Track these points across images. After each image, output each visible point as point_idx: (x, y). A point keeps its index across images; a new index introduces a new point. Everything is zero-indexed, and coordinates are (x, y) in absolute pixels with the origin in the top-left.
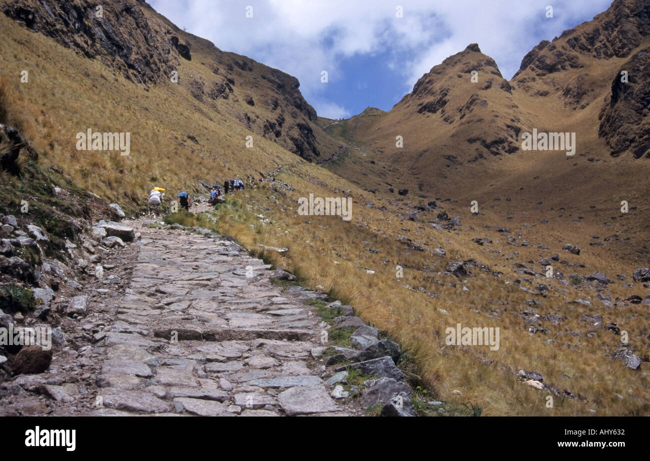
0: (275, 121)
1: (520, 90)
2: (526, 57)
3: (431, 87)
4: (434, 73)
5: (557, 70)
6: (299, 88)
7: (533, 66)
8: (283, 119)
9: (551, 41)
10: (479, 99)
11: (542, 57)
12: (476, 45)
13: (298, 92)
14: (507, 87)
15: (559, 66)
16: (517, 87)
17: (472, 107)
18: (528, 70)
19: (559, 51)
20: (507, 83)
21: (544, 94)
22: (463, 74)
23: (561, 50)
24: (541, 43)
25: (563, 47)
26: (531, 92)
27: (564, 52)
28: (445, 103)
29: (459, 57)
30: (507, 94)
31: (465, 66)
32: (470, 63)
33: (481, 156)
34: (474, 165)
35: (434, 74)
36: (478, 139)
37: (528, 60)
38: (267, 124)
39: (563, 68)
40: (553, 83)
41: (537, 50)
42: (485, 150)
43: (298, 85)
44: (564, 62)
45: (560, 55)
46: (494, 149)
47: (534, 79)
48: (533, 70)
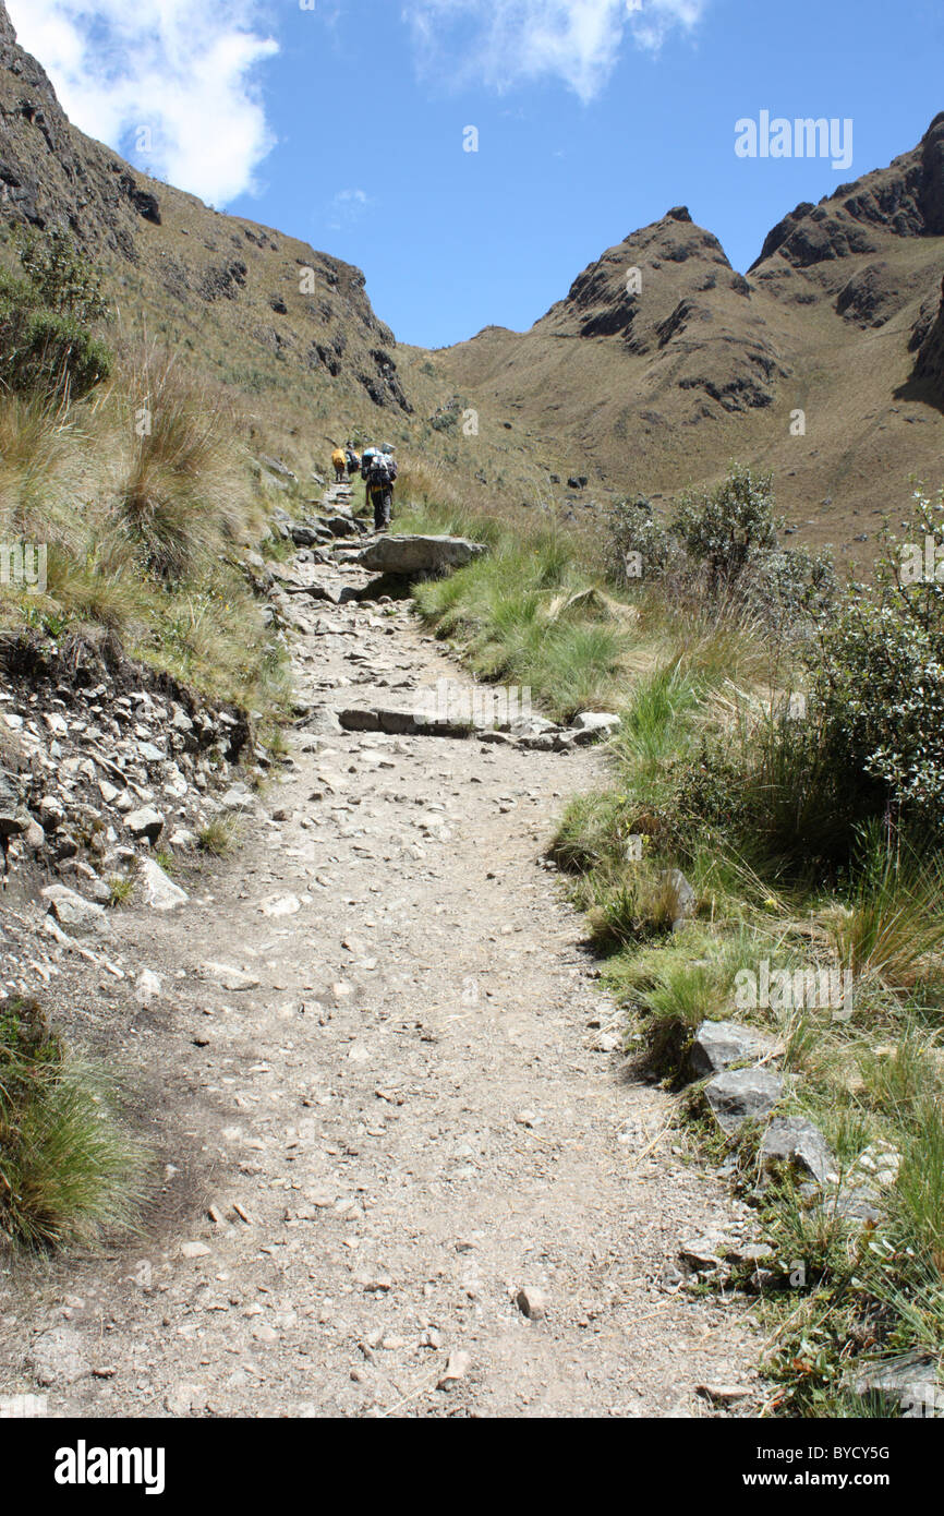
0: (329, 345)
1: (766, 293)
2: (772, 234)
3: (603, 287)
4: (608, 260)
5: (829, 257)
6: (365, 288)
7: (786, 250)
8: (344, 341)
9: (816, 203)
10: (695, 307)
11: (801, 233)
12: (685, 210)
13: (362, 293)
14: (741, 287)
15: (833, 251)
16: (758, 288)
17: (683, 324)
18: (777, 256)
19: (831, 222)
20: (742, 280)
21: (809, 300)
22: (662, 262)
23: (834, 219)
24: (799, 208)
25: (838, 215)
26: (784, 295)
27: (839, 222)
28: (631, 315)
29: (654, 231)
30: (743, 299)
31: (664, 247)
32: (673, 242)
33: (706, 413)
34: (693, 429)
35: (608, 263)
36: (700, 381)
37: (775, 239)
38: (314, 349)
39: (841, 254)
40: (822, 279)
41: (792, 220)
42: (712, 401)
43: (362, 281)
44: (840, 243)
45: (833, 228)
46: (730, 401)
47: (787, 274)
48: (785, 256)
